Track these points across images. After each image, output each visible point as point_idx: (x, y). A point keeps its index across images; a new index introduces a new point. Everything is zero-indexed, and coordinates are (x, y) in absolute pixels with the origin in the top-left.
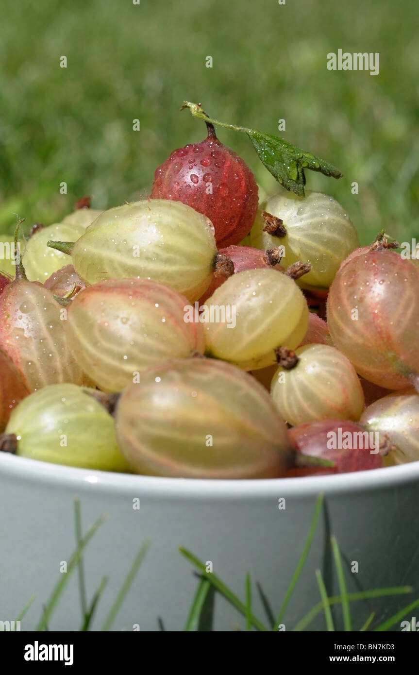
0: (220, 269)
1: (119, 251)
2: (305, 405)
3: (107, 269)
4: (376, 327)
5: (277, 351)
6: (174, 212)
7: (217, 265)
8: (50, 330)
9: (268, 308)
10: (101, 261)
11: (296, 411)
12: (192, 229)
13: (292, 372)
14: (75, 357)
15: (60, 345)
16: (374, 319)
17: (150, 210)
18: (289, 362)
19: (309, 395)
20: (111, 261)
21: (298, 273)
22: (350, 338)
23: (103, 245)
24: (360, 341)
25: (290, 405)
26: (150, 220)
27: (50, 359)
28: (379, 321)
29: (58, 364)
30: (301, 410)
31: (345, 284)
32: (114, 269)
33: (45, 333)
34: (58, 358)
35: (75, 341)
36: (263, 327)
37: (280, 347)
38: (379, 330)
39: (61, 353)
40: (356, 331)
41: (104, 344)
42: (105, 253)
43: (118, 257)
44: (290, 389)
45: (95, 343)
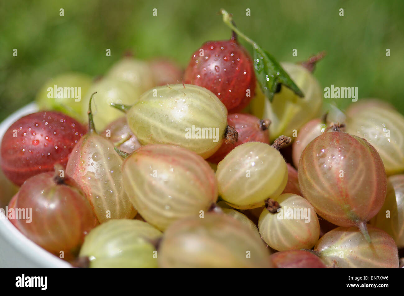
0: (229, 139)
1: (162, 121)
2: (282, 239)
3: (152, 132)
4: (339, 188)
5: (267, 201)
6: (201, 97)
7: (228, 136)
8: (112, 174)
9: (263, 174)
10: (149, 126)
11: (275, 241)
12: (213, 111)
13: (275, 215)
14: (128, 194)
15: (118, 185)
16: (338, 182)
17: (185, 95)
18: (274, 209)
19: (285, 232)
20: (156, 128)
21: (282, 144)
22: (318, 192)
23: (151, 116)
24: (326, 196)
25: (272, 236)
26: (185, 102)
27: (112, 195)
28: (341, 184)
29: (116, 198)
30: (279, 241)
31: (317, 155)
32: (158, 133)
33: (109, 177)
34: (117, 194)
35: (130, 188)
36: (258, 186)
37: (269, 199)
38: (341, 190)
39: (119, 192)
40: (323, 188)
41: (152, 196)
42: (152, 121)
43: (160, 126)
44: (273, 227)
45: (145, 194)
